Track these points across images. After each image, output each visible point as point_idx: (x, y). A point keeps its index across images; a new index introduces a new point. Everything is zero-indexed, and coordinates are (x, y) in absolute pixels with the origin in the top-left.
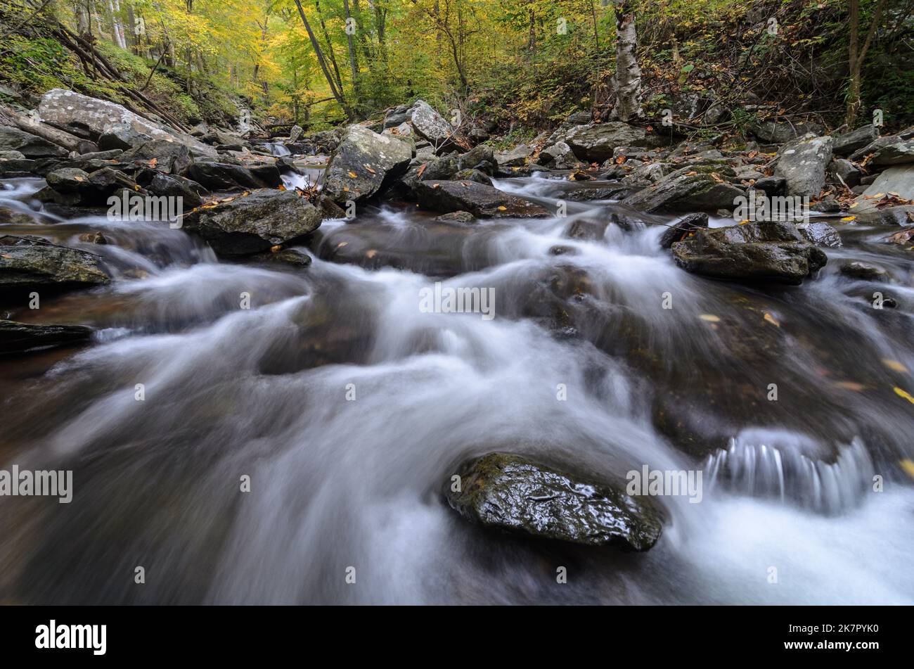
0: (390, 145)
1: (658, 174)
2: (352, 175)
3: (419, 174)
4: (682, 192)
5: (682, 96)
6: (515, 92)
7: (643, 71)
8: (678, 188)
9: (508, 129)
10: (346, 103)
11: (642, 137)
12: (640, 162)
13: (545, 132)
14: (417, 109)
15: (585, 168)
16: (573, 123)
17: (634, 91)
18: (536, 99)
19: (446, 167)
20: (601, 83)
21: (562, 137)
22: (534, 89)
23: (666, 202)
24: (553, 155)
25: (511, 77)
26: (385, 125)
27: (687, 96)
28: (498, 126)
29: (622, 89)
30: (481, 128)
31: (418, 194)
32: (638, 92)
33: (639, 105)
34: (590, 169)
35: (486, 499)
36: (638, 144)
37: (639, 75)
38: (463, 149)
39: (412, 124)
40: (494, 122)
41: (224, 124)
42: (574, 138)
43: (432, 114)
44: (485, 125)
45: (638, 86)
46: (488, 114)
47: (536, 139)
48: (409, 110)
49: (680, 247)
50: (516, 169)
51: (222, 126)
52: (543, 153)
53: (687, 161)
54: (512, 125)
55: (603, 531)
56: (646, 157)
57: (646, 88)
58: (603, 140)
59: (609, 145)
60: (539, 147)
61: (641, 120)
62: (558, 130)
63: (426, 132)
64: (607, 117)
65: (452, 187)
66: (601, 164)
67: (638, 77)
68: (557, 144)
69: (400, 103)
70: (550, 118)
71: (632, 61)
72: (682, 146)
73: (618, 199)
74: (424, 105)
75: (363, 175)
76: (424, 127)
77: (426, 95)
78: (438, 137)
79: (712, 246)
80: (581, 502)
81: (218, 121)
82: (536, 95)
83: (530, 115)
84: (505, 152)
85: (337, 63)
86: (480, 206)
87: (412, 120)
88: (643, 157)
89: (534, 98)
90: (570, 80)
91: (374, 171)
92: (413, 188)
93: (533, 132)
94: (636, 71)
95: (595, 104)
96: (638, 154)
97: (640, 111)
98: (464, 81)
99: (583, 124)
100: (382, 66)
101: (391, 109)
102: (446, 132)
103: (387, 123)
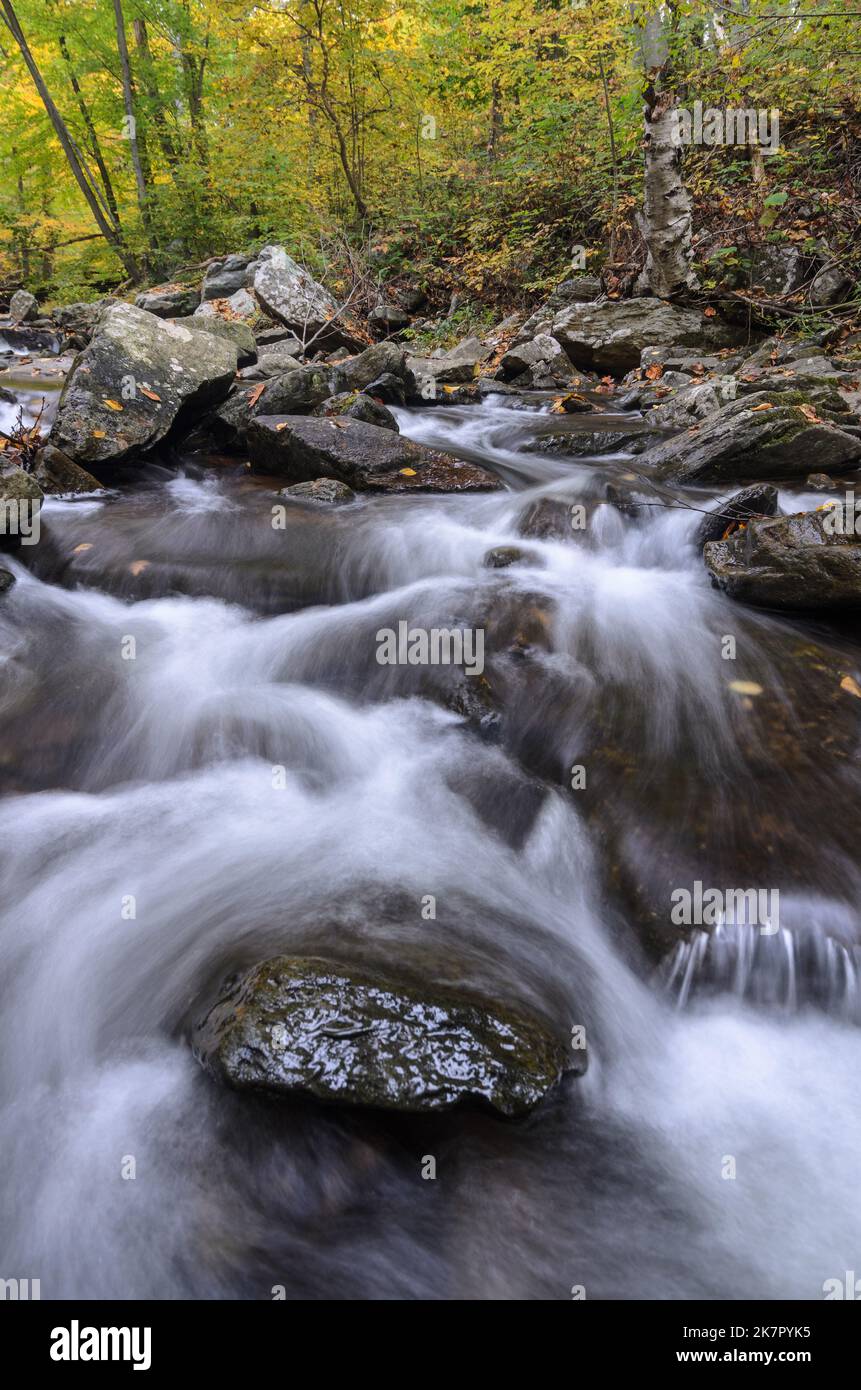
0: (192, 343)
1: (709, 405)
2: (110, 405)
3: (252, 403)
4: (745, 441)
5: (768, 251)
6: (461, 232)
7: (697, 200)
8: (738, 434)
9: (447, 306)
10: (126, 246)
11: (696, 328)
12: (687, 377)
13: (516, 315)
14: (265, 264)
15: (589, 386)
16: (567, 298)
17: (678, 240)
18: (500, 249)
19: (307, 388)
20: (621, 221)
21: (547, 326)
22: (497, 228)
23: (715, 460)
24: (528, 361)
25: (452, 203)
26: (203, 295)
27: (778, 251)
28: (427, 300)
29: (657, 235)
30: (394, 303)
31: (248, 442)
32: (686, 241)
33: (688, 266)
34: (598, 389)
35: (241, 1039)
36: (688, 340)
37: (688, 208)
38: (357, 343)
39: (257, 294)
40: (419, 292)
42: (570, 326)
43: (296, 275)
44: (401, 297)
45: (687, 229)
46: (407, 276)
47: (500, 327)
48: (250, 265)
49: (718, 551)
50: (452, 389)
52: (509, 357)
53: (768, 378)
54: (454, 299)
55: (447, 1085)
56: (700, 367)
57: (704, 232)
58: (622, 332)
59: (635, 343)
60: (505, 344)
61: (694, 295)
62: (539, 312)
63: (284, 311)
64: (630, 288)
65: (312, 430)
66: (619, 379)
67: (686, 212)
68: (537, 338)
69: (235, 250)
70: (526, 286)
71: (674, 181)
72: (767, 348)
73: (633, 453)
74: (279, 256)
75: (138, 406)
76: (279, 301)
77: (282, 235)
78: (307, 321)
79: (766, 550)
80: (415, 1037)
82: (499, 240)
83: (488, 279)
84: (438, 352)
85: (106, 164)
86: (365, 469)
87: (256, 285)
88: (694, 367)
89: (494, 246)
90: (564, 212)
91: (157, 398)
92: (239, 429)
93: (493, 313)
94: (682, 201)
95: (611, 262)
96: (686, 362)
97: (690, 278)
98: (361, 207)
99: (586, 299)
100: (197, 172)
101: (216, 261)
102: (324, 311)
103: (208, 291)
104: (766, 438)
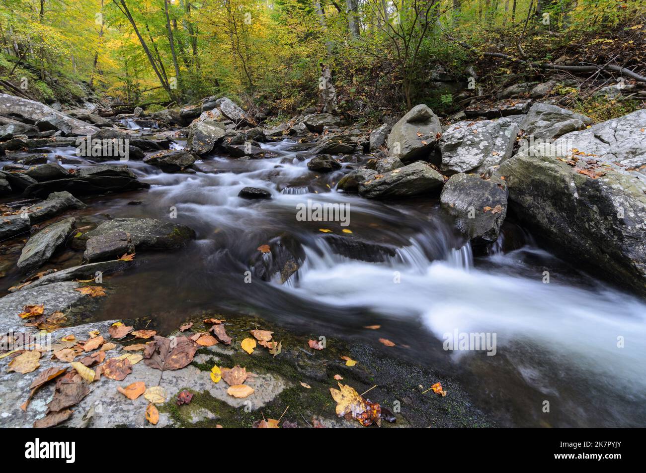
0: (215, 130)
2: (201, 143)
3: (229, 142)
4: (327, 148)
5: (355, 101)
6: (281, 92)
8: (325, 146)
9: (277, 113)
11: (339, 121)
13: (295, 116)
14: (223, 102)
16: (308, 113)
17: (332, 99)
18: (291, 98)
19: (241, 139)
21: (302, 120)
24: (297, 130)
26: (202, 109)
27: (358, 101)
28: (272, 112)
29: (326, 98)
30: (262, 112)
31: (230, 150)
32: (334, 100)
33: (336, 106)
34: (314, 137)
36: (336, 124)
38: (252, 125)
39: (221, 110)
40: (269, 109)
41: (73, 103)
42: (308, 121)
43: (233, 105)
44: (264, 111)
45: (334, 97)
46: (265, 105)
47: (291, 120)
48: (217, 100)
50: (275, 138)
51: (72, 105)
52: (292, 129)
54: (279, 111)
58: (321, 122)
59: (323, 125)
60: (292, 125)
61: (338, 113)
62: (301, 116)
63: (230, 116)
64: (322, 111)
65: (242, 148)
66: (320, 134)
67: (334, 93)
68: (300, 123)
69: (212, 95)
70: (298, 109)
71: (330, 85)
74: (227, 100)
75: (206, 144)
76: (228, 113)
77: (228, 94)
78: (237, 118)
81: (69, 101)
83: (288, 106)
84: (274, 127)
85: (163, 63)
87: (220, 107)
88: (335, 131)
91: (210, 142)
92: (226, 148)
93: (290, 115)
94: (332, 90)
95: (317, 104)
96: (333, 130)
97: (336, 108)
99: (312, 113)
101: (206, 98)
102: (241, 115)
103: (204, 108)
104: (331, 146)
